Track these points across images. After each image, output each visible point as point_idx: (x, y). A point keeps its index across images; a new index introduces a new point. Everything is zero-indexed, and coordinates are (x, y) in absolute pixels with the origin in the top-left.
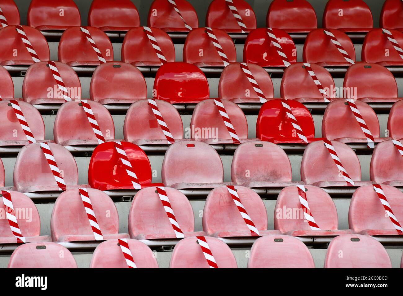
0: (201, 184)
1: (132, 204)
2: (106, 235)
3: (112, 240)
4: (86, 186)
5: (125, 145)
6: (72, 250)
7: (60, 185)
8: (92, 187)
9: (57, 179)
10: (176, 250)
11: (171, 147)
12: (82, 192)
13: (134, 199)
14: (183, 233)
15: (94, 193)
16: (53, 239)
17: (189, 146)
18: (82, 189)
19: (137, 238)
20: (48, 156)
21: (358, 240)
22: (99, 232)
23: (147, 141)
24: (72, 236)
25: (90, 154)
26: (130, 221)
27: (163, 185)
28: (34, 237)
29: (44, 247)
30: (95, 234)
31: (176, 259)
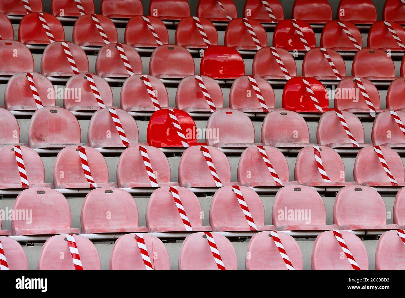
0: (237, 144)
1: (182, 159)
2: (161, 183)
3: (165, 187)
4: (145, 144)
5: (177, 112)
6: (133, 195)
7: (124, 142)
8: (150, 145)
9: (122, 138)
10: (216, 196)
11: (213, 114)
12: (141, 149)
13: (183, 155)
14: (221, 183)
15: (150, 149)
16: (119, 186)
17: (227, 113)
18: (141, 146)
19: (185, 186)
20: (115, 120)
21: (360, 190)
22: (154, 181)
23: (194, 109)
24: (133, 183)
25: (148, 118)
26: (180, 172)
27: (206, 144)
28: (103, 183)
29: (111, 192)
30: (152, 182)
31: (216, 203)
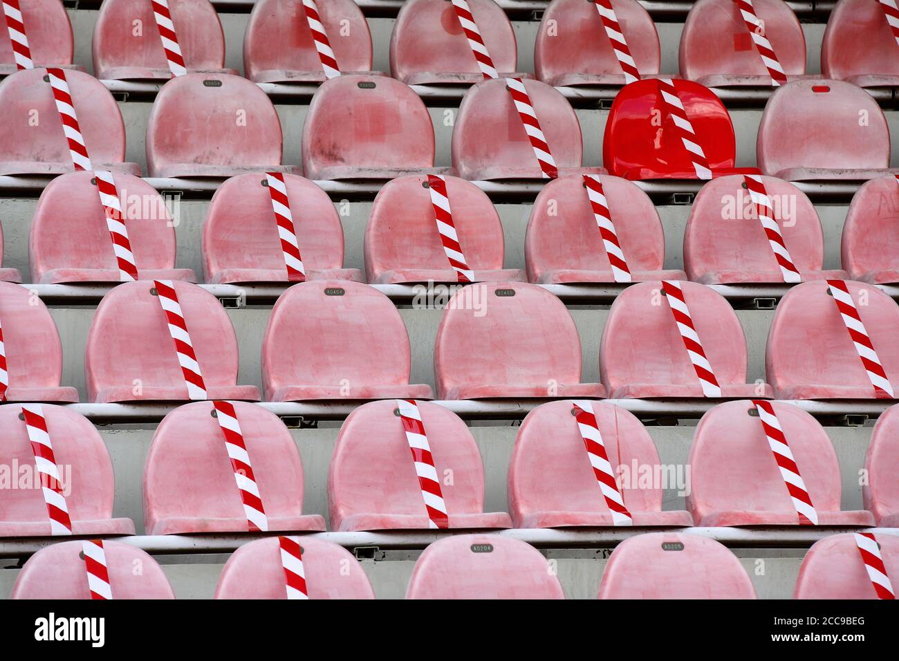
0: (841, 172)
1: (693, 211)
2: (638, 271)
3: (649, 283)
4: (598, 170)
5: (683, 87)
6: (568, 301)
7: (545, 166)
8: (611, 173)
9: (540, 154)
10: (783, 308)
11: (779, 93)
12: (589, 183)
13: (698, 199)
14: (798, 272)
15: (614, 184)
16: (530, 277)
17: (817, 89)
18: (589, 176)
19: (703, 281)
20: (522, 107)
22: (622, 266)
23: (728, 79)
24: (568, 271)
25: (607, 103)
26: (688, 245)
27: (758, 171)
28: (489, 271)
29: (511, 293)
30: (615, 269)
31: (783, 325)
